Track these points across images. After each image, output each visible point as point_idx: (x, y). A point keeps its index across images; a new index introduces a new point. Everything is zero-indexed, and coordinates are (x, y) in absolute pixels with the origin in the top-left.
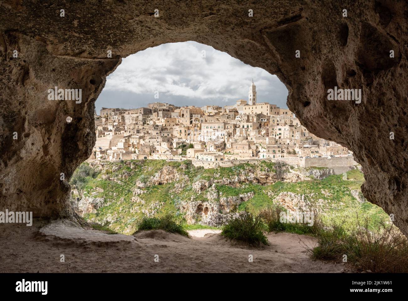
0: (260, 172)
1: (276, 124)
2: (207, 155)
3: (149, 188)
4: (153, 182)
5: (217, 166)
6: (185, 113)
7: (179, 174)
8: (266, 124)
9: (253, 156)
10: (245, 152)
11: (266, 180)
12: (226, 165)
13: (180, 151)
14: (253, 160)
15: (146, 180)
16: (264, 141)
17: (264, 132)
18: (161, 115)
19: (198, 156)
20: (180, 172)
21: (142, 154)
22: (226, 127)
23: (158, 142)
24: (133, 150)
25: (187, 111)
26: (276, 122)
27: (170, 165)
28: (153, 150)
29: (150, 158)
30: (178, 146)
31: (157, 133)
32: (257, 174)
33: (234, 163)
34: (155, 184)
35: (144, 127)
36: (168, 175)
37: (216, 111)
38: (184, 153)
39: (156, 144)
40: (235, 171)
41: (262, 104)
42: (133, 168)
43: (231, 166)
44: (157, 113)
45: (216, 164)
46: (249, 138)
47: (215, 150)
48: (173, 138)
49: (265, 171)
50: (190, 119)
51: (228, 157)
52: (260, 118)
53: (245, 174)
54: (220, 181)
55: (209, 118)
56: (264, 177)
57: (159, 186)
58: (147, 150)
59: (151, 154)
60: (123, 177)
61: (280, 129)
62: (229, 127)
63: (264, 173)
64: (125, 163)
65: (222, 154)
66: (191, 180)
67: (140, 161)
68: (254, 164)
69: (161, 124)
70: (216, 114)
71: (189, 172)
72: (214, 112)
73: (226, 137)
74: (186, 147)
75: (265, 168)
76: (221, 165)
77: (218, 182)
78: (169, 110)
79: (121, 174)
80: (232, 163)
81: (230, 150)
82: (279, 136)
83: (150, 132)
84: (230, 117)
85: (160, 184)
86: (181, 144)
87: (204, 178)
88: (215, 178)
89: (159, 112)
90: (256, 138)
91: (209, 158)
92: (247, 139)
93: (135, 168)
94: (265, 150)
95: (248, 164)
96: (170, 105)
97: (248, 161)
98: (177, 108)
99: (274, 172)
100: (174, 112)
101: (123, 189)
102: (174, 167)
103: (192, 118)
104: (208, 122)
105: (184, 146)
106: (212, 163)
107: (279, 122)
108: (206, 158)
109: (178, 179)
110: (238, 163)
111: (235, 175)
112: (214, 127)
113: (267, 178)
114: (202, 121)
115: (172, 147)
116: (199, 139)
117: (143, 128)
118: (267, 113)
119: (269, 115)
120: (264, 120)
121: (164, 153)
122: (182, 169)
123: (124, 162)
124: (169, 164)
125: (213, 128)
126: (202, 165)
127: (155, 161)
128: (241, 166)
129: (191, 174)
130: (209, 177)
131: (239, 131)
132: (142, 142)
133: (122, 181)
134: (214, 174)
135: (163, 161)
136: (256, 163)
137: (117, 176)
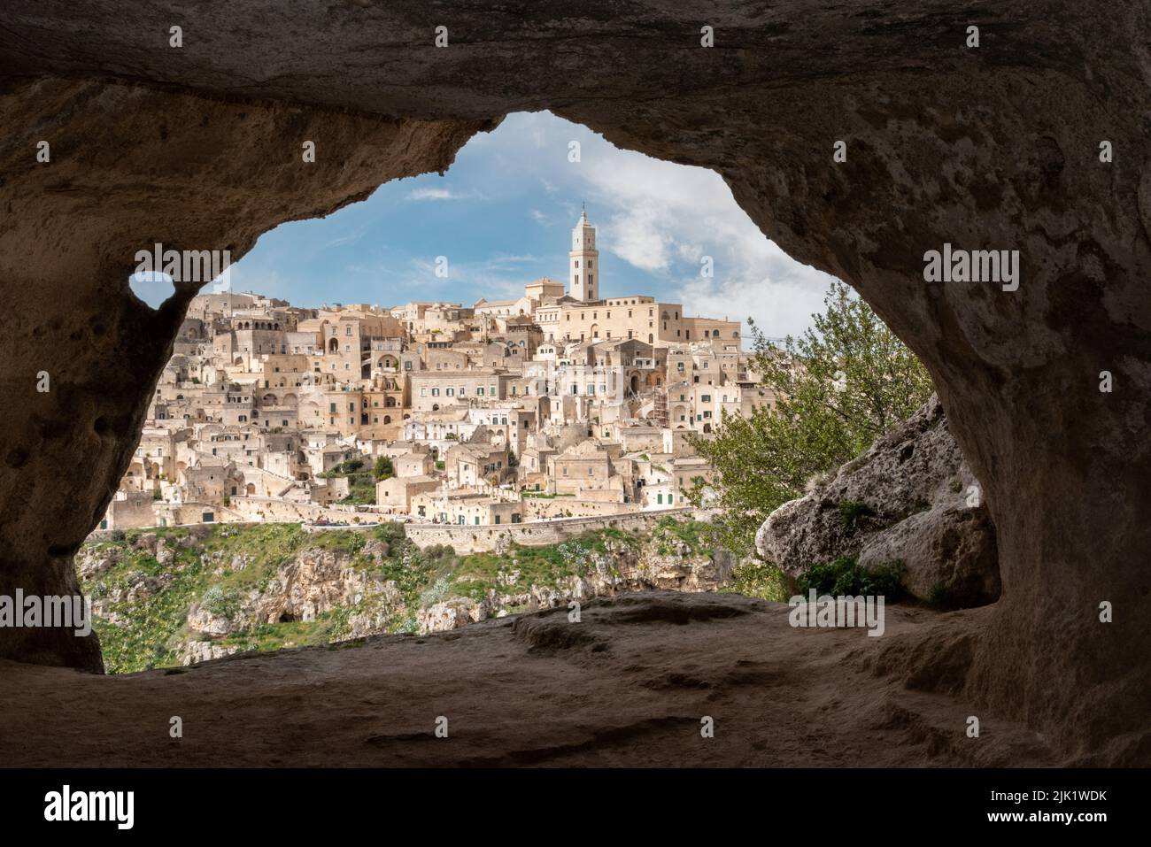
0: (658, 559)
1: (688, 379)
2: (459, 504)
3: (244, 635)
4: (257, 611)
5: (506, 542)
6: (340, 335)
7: (361, 580)
8: (653, 376)
9: (626, 500)
10: (595, 487)
11: (680, 586)
12: (538, 537)
13: (342, 485)
14: (631, 515)
15: (230, 606)
16: (656, 442)
17: (647, 407)
18: (249, 344)
19: (422, 508)
20: (364, 572)
21: (195, 504)
22: (510, 391)
23: (249, 452)
24: (149, 485)
25: (349, 330)
26: (689, 371)
27: (323, 547)
28: (234, 485)
29: (227, 517)
30: (332, 466)
31: (240, 419)
32: (647, 567)
33: (567, 530)
34: (266, 621)
35: (185, 394)
36: (318, 582)
37: (457, 327)
38: (363, 495)
39: (240, 459)
40: (573, 561)
41: (629, 301)
42: (167, 560)
43: (556, 542)
44: (229, 336)
45: (502, 536)
46: (597, 431)
47: (481, 482)
48: (304, 436)
49: (674, 554)
50: (363, 359)
51: (539, 506)
52: (632, 357)
53: (608, 569)
54: (521, 597)
55: (435, 353)
56: (672, 575)
57: (284, 627)
58: (214, 488)
59: (227, 503)
60: (131, 599)
61: (706, 398)
62: (519, 391)
63: (670, 561)
64: (133, 542)
65: (514, 497)
66: (409, 596)
67: (189, 531)
68: (636, 530)
69: (252, 381)
70: (460, 337)
71: (398, 569)
72: (449, 330)
73: (514, 430)
74: (364, 468)
75: (675, 542)
76: (519, 538)
77: (515, 604)
78: (276, 325)
79: (122, 587)
80: (559, 530)
81: (537, 482)
82: (705, 421)
83: (209, 412)
84: (515, 352)
85: (286, 618)
86: (341, 461)
87: (463, 592)
88: (502, 590)
89: (238, 333)
90: (623, 431)
91: (470, 512)
92: (590, 434)
93: (175, 561)
94: (663, 478)
95: (613, 533)
96: (276, 303)
97: (615, 522)
98: (305, 314)
99: (706, 556)
100: (295, 330)
101: (131, 645)
102: (338, 553)
103: (369, 355)
104: (434, 369)
105: (355, 466)
106: (484, 534)
107: (702, 371)
108: (458, 513)
109: (358, 598)
110: (578, 531)
111: (572, 574)
112: (462, 391)
113: (681, 579)
114: (408, 365)
115: (306, 470)
116: (405, 435)
117: (180, 397)
118: (651, 337)
119: (657, 344)
120: (648, 363)
121: (282, 494)
122: (372, 557)
123: (128, 536)
124: (321, 542)
125: (457, 393)
126: (445, 541)
127: (254, 527)
128: (592, 541)
129: (406, 575)
130: (481, 585)
131: (561, 405)
132: (184, 453)
133: (126, 614)
134: (497, 575)
135: (290, 528)
136: (642, 526)
137: (104, 593)
